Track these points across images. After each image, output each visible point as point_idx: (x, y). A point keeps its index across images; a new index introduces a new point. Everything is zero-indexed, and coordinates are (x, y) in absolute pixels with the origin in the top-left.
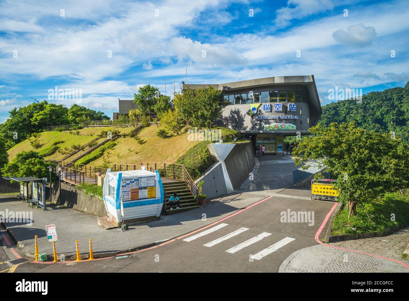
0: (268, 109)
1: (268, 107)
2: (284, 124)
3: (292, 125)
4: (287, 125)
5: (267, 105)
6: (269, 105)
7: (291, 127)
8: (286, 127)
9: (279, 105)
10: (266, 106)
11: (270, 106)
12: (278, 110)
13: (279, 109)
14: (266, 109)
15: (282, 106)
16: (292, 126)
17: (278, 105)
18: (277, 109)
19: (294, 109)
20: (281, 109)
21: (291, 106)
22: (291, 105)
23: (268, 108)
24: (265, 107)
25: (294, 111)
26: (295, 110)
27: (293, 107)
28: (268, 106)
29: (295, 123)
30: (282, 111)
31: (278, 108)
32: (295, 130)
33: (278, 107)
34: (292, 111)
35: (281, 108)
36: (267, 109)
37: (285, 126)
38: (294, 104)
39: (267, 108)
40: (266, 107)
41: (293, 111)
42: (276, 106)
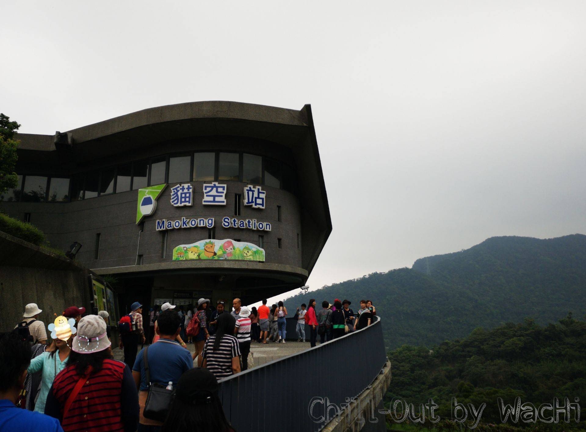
0: (187, 199)
1: (186, 193)
2: (231, 243)
3: (254, 247)
4: (239, 246)
5: (183, 189)
6: (188, 188)
7: (250, 253)
8: (238, 252)
9: (217, 187)
10: (181, 191)
11: (191, 190)
12: (214, 201)
13: (217, 199)
14: (182, 198)
15: (225, 192)
16: (254, 249)
17: (215, 189)
18: (211, 199)
19: (259, 201)
20: (223, 199)
21: (251, 193)
22: (250, 190)
23: (185, 197)
24: (179, 194)
25: (261, 207)
26: (262, 205)
27: (259, 198)
28: (186, 191)
29: (263, 243)
30: (225, 204)
31: (214, 196)
32: (263, 262)
33: (214, 192)
34: (254, 206)
35: (224, 195)
36: (183, 200)
37: (234, 248)
38: (260, 188)
39: (183, 195)
40: (181, 194)
41: (258, 206)
42: (208, 189)
